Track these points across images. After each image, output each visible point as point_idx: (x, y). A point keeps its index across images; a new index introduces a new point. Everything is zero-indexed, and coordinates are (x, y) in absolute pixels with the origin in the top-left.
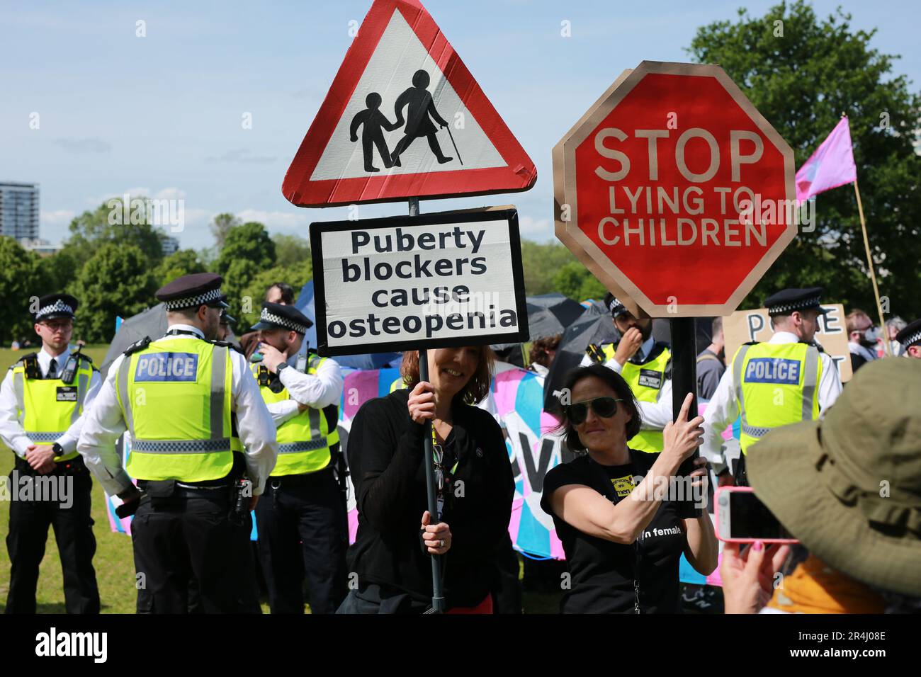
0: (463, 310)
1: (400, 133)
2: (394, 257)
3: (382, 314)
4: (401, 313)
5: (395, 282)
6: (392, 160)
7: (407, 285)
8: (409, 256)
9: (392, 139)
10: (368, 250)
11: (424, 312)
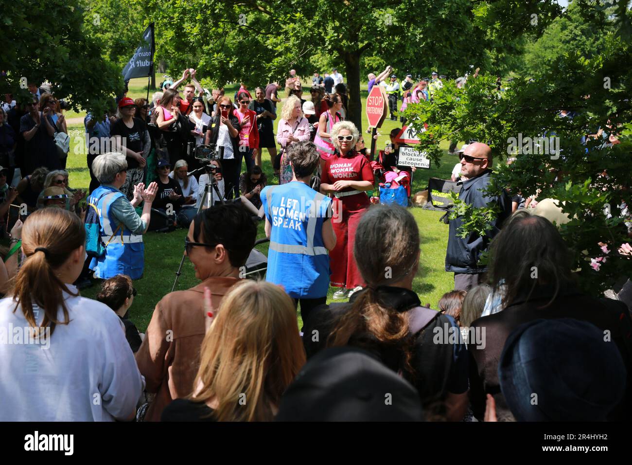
0: (421, 163)
1: (415, 133)
2: (411, 153)
3: (407, 161)
4: (411, 162)
5: (410, 157)
6: (413, 137)
7: (412, 157)
8: (413, 153)
9: (414, 134)
10: (407, 151)
11: (414, 162)
